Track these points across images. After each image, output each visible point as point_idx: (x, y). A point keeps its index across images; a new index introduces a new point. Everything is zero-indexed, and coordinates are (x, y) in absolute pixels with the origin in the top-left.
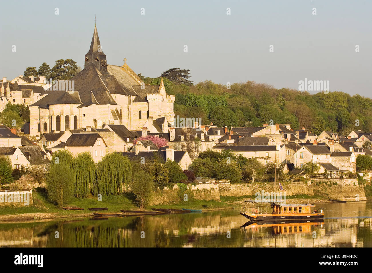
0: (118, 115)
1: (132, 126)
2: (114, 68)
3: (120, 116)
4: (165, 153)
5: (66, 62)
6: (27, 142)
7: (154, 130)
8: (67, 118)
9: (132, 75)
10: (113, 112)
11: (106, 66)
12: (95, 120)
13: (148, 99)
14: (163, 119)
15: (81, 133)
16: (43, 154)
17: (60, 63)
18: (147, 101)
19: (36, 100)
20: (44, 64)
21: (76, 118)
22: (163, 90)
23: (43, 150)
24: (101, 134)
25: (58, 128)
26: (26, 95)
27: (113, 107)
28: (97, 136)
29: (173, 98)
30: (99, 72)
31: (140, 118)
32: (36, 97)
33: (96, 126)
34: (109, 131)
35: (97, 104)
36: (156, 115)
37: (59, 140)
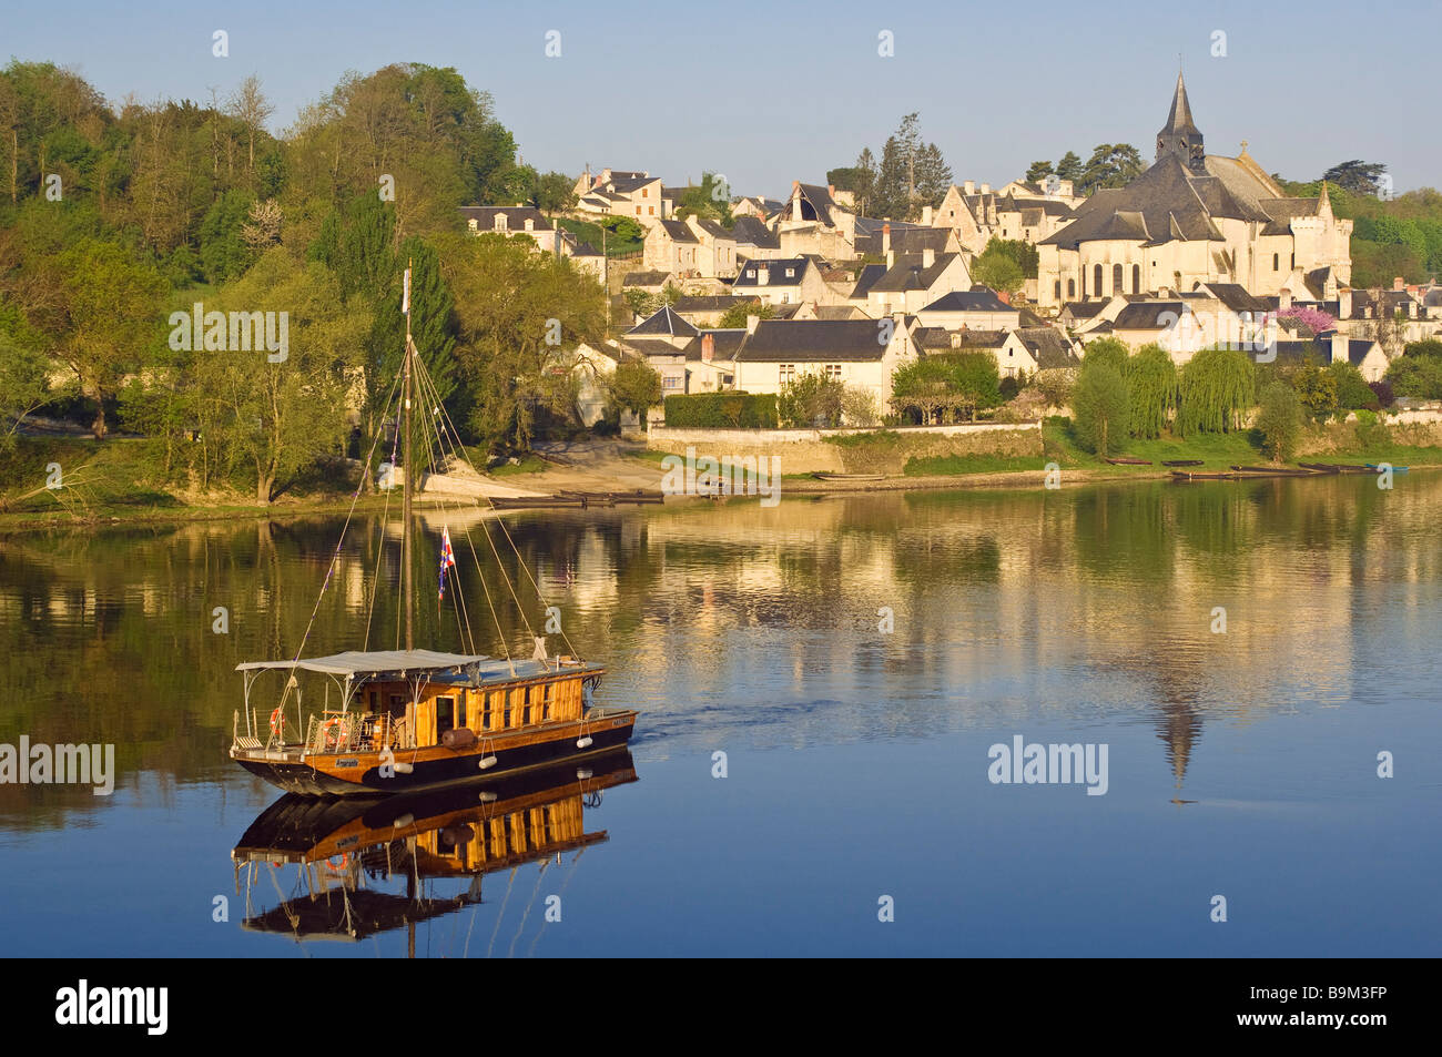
0: (1227, 262)
1: (1258, 284)
2: (1220, 161)
3: (1232, 266)
4: (1329, 344)
5: (1116, 151)
6: (1031, 321)
7: (1305, 295)
8: (1118, 269)
9: (1258, 176)
10: (1216, 256)
11: (1203, 158)
12: (1178, 274)
13: (1292, 227)
14: (1327, 270)
15: (1148, 301)
16: (1066, 345)
17: (1104, 151)
18: (1291, 233)
19: (1051, 232)
20: (1070, 155)
21: (1136, 269)
22: (1326, 209)
23: (1067, 337)
24: (1188, 304)
25: (1098, 292)
26: (1030, 220)
27: (1218, 247)
28: (1178, 309)
29: (1348, 225)
30: (1186, 171)
31: (1276, 268)
32: (1051, 225)
33: (1179, 286)
34: (1208, 298)
35: (1183, 240)
36: (1310, 264)
37: (1099, 317)
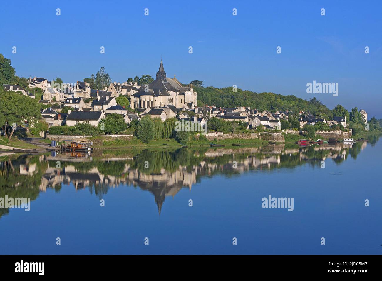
0: (171, 101)
1: (178, 106)
2: (170, 79)
3: (172, 101)
4: (194, 118)
5: (146, 76)
6: (129, 112)
7: (188, 108)
8: (148, 102)
9: (178, 82)
10: (169, 100)
11: (166, 78)
12: (161, 103)
13: (185, 94)
14: (192, 103)
15: (155, 109)
16: (138, 118)
17: (144, 77)
18: (185, 95)
19: (133, 94)
20: (136, 77)
21: (152, 101)
22: (192, 90)
23: (138, 116)
24: (164, 109)
25: (144, 106)
26: (129, 90)
27: (169, 97)
28: (162, 111)
29: (196, 93)
30: (163, 81)
31: (181, 102)
32: (133, 92)
33: (161, 106)
34: (167, 108)
35: (162, 96)
36: (189, 101)
37: (144, 112)
